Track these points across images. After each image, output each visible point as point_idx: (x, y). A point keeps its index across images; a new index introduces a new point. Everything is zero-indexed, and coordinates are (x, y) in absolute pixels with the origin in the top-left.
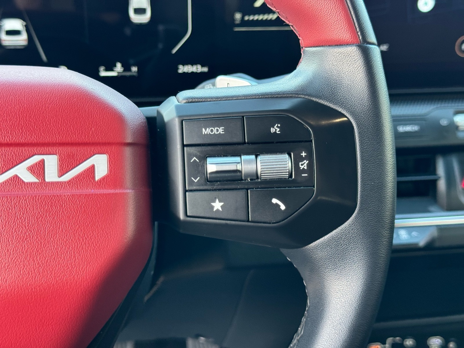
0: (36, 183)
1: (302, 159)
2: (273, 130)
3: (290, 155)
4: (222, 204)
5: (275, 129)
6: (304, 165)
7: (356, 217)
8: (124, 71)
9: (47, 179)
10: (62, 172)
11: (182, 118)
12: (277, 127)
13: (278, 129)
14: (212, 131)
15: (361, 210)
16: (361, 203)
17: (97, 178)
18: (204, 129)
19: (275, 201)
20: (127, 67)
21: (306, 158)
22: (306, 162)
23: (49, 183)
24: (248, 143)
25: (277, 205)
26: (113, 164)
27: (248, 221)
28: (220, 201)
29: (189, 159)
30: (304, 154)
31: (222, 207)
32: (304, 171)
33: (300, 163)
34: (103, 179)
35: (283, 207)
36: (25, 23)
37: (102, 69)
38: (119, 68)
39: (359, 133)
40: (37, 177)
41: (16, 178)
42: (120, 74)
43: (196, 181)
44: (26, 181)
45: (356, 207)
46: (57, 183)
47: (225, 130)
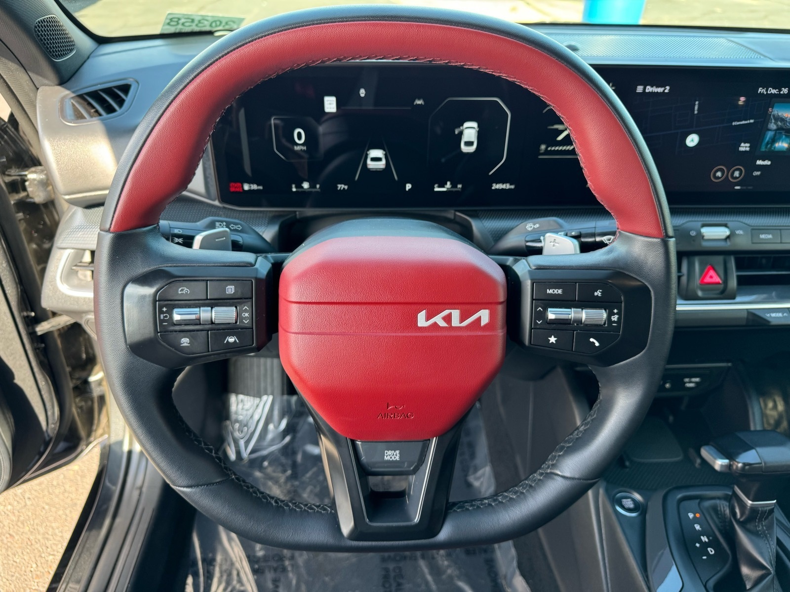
0: (447, 327)
1: (614, 314)
2: (596, 294)
3: (606, 311)
4: (556, 339)
5: (598, 293)
6: (615, 318)
7: (645, 353)
8: (452, 187)
9: (453, 325)
10: (462, 320)
11: (534, 281)
12: (600, 292)
13: (600, 293)
14: (554, 291)
15: (649, 349)
16: (650, 344)
17: (482, 324)
18: (548, 290)
19: (592, 340)
20: (454, 185)
21: (617, 314)
22: (616, 316)
23: (454, 327)
24: (578, 301)
25: (594, 343)
26: (492, 316)
27: (572, 351)
28: (555, 337)
29: (536, 308)
30: (615, 311)
31: (556, 341)
32: (614, 322)
33: (612, 317)
34: (486, 325)
35: (597, 344)
36: (384, 153)
37: (436, 186)
38: (448, 185)
39: (655, 299)
40: (447, 324)
41: (435, 324)
42: (449, 190)
43: (539, 323)
44: (441, 325)
45: (646, 346)
46: (459, 327)
47: (563, 292)
